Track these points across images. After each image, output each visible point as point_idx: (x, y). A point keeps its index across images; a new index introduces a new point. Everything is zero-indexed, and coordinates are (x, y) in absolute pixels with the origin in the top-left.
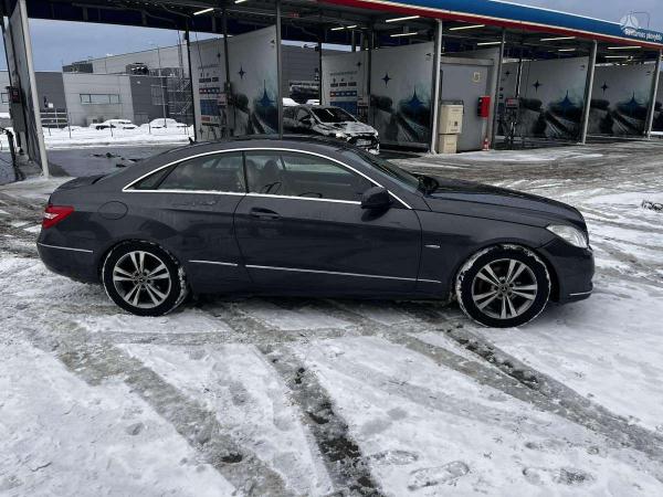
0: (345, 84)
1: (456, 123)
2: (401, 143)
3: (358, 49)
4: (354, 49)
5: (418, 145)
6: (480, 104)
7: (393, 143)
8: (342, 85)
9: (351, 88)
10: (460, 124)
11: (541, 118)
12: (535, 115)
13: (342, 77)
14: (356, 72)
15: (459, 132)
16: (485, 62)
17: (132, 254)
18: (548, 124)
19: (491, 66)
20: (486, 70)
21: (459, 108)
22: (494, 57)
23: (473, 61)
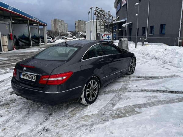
6: (9, 36)
10: (7, 42)
11: (17, 40)
12: (15, 39)
15: (8, 44)
16: (8, 23)
17: (90, 82)
18: (20, 42)
19: (9, 25)
20: (8, 25)
21: (7, 37)
22: (9, 22)
23: (5, 23)
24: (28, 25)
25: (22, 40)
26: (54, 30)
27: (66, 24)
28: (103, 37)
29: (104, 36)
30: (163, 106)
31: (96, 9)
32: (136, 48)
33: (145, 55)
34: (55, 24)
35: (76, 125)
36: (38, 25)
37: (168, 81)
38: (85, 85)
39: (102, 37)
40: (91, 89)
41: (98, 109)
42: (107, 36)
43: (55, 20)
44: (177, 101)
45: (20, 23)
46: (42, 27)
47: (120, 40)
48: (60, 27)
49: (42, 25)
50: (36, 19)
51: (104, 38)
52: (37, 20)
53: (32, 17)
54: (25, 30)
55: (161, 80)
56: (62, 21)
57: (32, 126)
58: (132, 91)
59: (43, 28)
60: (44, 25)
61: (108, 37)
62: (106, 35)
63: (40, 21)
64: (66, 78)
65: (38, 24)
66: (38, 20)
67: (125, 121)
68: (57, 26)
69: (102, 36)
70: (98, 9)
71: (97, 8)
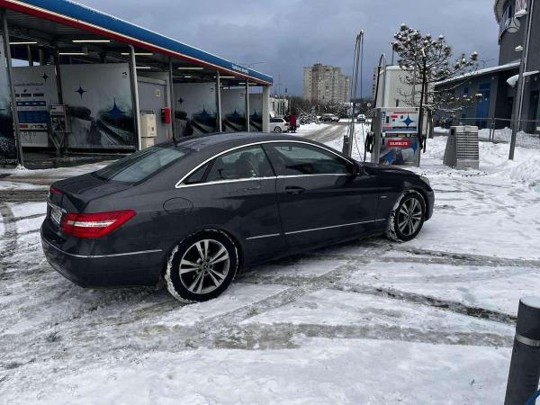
0: (30, 95)
1: (153, 129)
2: (105, 147)
3: (35, 64)
4: (31, 64)
5: (125, 147)
6: (163, 114)
7: (95, 147)
8: (23, 95)
9: (38, 99)
10: (155, 129)
11: (188, 124)
12: (184, 122)
13: (24, 88)
14: (42, 84)
15: (155, 135)
16: (162, 82)
17: (198, 245)
18: (194, 129)
19: (165, 86)
20: (163, 88)
21: (154, 116)
22: (166, 78)
23: (155, 81)
24: (217, 85)
25: (200, 125)
26: (308, 96)
27: (346, 78)
28: (391, 119)
29: (392, 117)
30: (383, 345)
31: (403, 33)
32: (511, 157)
33: (527, 184)
34: (315, 79)
35: (117, 343)
36: (246, 85)
37: (506, 275)
38: (176, 250)
39: (388, 122)
40: (201, 263)
41: (202, 317)
42: (402, 117)
43: (316, 69)
44: (455, 339)
45: (206, 81)
46: (258, 90)
47: (453, 132)
48: (327, 88)
49: (259, 85)
50: (240, 69)
51: (392, 124)
52: (243, 70)
53: (229, 65)
54: (207, 99)
55: (482, 270)
56: (335, 69)
57: (36, 323)
58: (346, 288)
59: (261, 91)
60: (264, 83)
61: (408, 121)
62: (399, 115)
63: (251, 73)
64: (111, 225)
65: (245, 81)
66: (246, 71)
67: (231, 358)
68: (321, 85)
69: (388, 118)
70: (407, 31)
71: (403, 28)
